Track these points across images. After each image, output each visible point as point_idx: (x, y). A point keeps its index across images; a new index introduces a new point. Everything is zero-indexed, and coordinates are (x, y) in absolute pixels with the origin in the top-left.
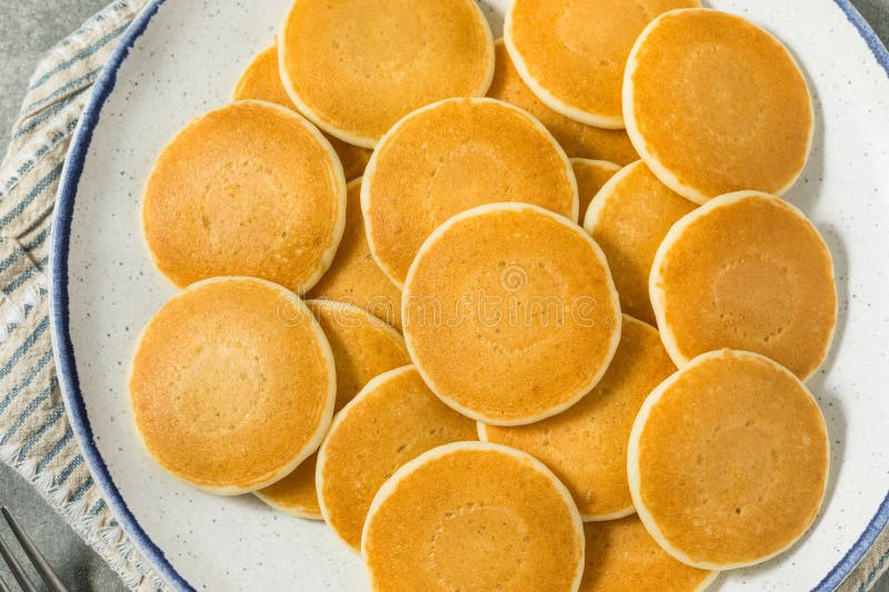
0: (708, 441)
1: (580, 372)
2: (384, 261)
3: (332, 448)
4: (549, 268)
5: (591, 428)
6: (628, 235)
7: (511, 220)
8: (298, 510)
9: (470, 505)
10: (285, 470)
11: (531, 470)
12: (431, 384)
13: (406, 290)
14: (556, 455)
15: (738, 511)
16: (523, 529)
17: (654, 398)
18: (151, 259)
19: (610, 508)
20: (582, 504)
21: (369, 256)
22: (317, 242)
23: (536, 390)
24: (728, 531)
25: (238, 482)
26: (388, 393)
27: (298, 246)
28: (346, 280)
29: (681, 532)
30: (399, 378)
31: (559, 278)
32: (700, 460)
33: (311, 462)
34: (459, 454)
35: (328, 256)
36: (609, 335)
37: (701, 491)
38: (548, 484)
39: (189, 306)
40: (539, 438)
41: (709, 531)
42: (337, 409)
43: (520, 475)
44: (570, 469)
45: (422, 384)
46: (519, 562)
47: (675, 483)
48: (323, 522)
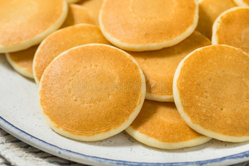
0: (217, 74)
15: (222, 110)
16: (117, 81)
23: (146, 34)
24: (214, 115)
36: (188, 26)
37: (206, 92)
41: (204, 111)
45: (100, 32)
46: (109, 95)
47: (195, 83)
48: (32, 80)
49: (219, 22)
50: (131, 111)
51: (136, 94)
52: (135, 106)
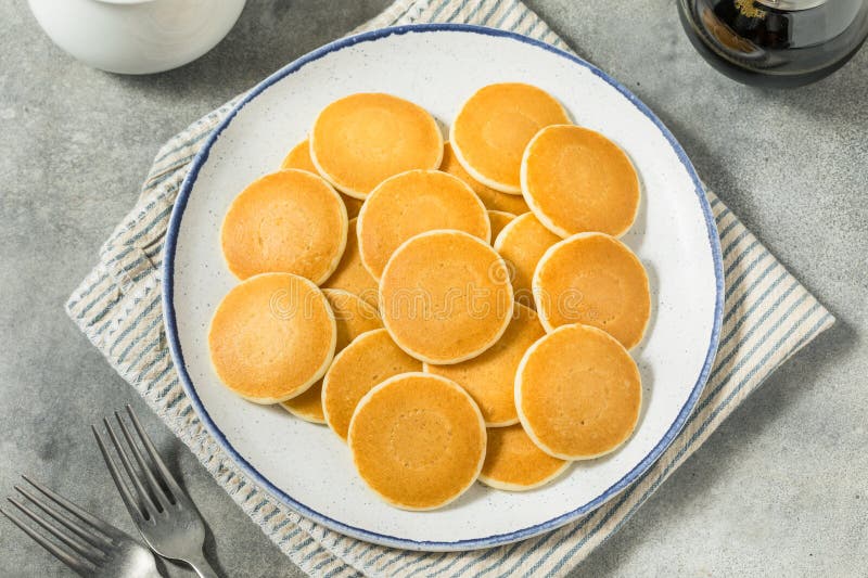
1: (487, 332)
2: (369, 265)
3: (333, 375)
4: (470, 269)
5: (493, 368)
6: (521, 254)
7: (449, 240)
8: (310, 417)
9: (416, 410)
10: (303, 388)
11: (455, 390)
12: (395, 338)
13: (382, 283)
14: (471, 385)
15: (583, 423)
16: (448, 427)
17: (532, 349)
18: (225, 264)
19: (503, 418)
20: (486, 416)
21: (361, 265)
22: (329, 253)
23: (459, 342)
24: (576, 435)
25: (274, 395)
26: (369, 344)
27: (317, 255)
28: (346, 278)
29: (547, 434)
30: (376, 336)
31: (476, 275)
32: (559, 390)
33: (319, 383)
34: (411, 378)
35: (335, 262)
37: (559, 408)
38: (465, 399)
39: (249, 289)
40: (461, 374)
41: (564, 434)
42: (336, 353)
43: (448, 394)
44: (479, 393)
45: (390, 339)
46: (445, 447)
47: (544, 402)
48: (325, 425)
49: (538, 283)
50: (476, 460)
51: (475, 435)
52: (480, 452)
